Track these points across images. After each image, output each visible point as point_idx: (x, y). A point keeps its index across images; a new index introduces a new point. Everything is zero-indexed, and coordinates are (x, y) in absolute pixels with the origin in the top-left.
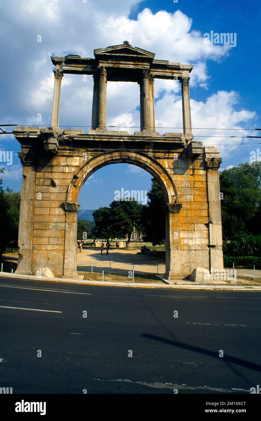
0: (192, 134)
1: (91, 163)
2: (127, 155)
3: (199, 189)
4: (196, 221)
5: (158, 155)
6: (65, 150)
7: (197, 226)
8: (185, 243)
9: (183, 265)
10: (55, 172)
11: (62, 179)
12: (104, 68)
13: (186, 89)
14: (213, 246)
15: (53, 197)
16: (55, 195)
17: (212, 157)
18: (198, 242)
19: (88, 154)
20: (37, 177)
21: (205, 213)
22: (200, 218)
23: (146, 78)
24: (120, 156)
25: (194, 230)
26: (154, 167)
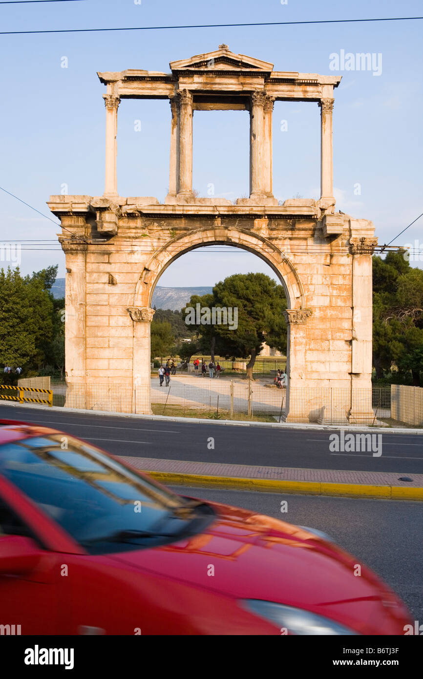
0: (333, 198)
1: (169, 248)
2: (226, 235)
3: (340, 288)
4: (332, 336)
5: (274, 234)
6: (129, 228)
7: (333, 343)
8: (314, 370)
9: (309, 401)
10: (115, 263)
11: (125, 274)
12: (187, 92)
13: (327, 120)
14: (357, 374)
15: (113, 300)
16: (117, 297)
17: (361, 237)
18: (334, 367)
19: (165, 235)
20: (88, 270)
21: (346, 325)
22: (339, 332)
23: (258, 106)
24: (215, 236)
25: (329, 350)
26: (268, 252)
